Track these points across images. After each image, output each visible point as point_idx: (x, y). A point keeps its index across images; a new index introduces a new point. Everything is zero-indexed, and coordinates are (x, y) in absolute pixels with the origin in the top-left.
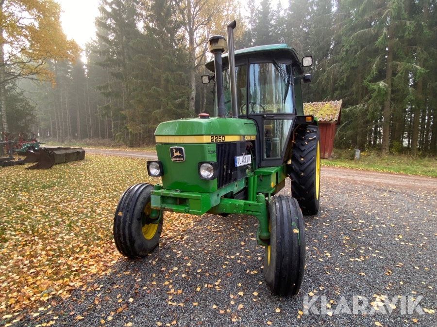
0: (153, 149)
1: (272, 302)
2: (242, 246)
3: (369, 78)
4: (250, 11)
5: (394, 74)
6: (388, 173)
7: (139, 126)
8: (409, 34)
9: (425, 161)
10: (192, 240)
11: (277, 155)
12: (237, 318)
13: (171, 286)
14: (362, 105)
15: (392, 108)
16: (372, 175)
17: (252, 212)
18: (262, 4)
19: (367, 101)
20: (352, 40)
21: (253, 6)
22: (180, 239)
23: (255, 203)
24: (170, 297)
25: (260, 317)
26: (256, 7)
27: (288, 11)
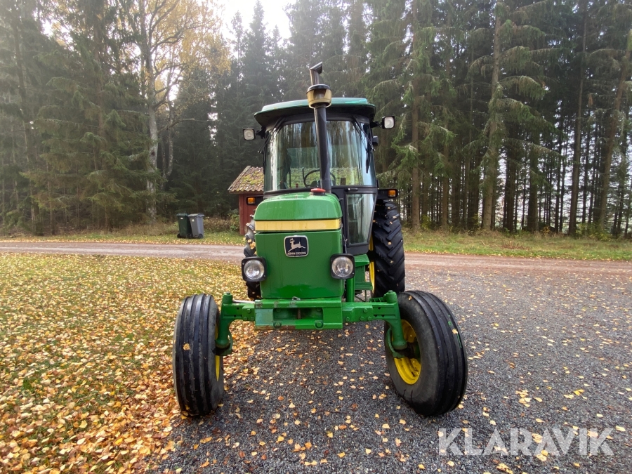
0: (89, 238)
1: (427, 426)
2: (342, 367)
3: (396, 139)
4: (235, 33)
5: (421, 137)
6: (432, 253)
7: (59, 199)
8: (435, 91)
9: (459, 237)
10: (268, 372)
11: (363, 240)
12: (405, 456)
13: (291, 442)
14: (390, 172)
15: (422, 176)
16: (419, 257)
17: (383, 316)
18: (252, 26)
19: (395, 167)
20: (376, 92)
21: (240, 26)
22: (249, 373)
23: (385, 304)
24: (303, 456)
25: (428, 447)
26: (244, 29)
27: (289, 42)
